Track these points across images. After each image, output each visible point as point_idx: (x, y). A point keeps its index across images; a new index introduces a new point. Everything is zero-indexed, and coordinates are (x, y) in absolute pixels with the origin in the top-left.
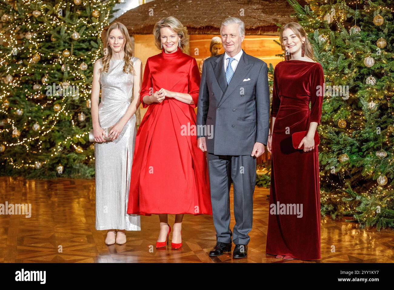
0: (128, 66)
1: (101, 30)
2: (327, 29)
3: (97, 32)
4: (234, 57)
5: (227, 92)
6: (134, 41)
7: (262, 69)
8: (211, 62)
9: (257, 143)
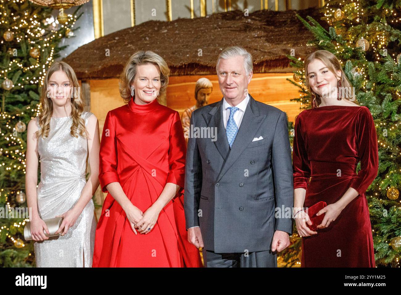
0: (77, 125)
1: (44, 76)
2: (362, 59)
3: (38, 78)
4: (237, 106)
5: (229, 159)
6: (90, 89)
7: (279, 121)
8: (202, 115)
9: (277, 232)
